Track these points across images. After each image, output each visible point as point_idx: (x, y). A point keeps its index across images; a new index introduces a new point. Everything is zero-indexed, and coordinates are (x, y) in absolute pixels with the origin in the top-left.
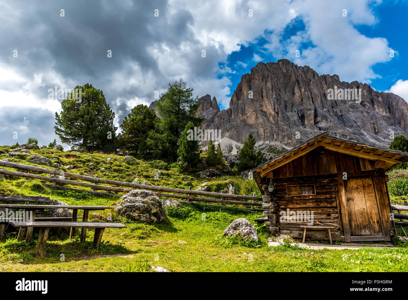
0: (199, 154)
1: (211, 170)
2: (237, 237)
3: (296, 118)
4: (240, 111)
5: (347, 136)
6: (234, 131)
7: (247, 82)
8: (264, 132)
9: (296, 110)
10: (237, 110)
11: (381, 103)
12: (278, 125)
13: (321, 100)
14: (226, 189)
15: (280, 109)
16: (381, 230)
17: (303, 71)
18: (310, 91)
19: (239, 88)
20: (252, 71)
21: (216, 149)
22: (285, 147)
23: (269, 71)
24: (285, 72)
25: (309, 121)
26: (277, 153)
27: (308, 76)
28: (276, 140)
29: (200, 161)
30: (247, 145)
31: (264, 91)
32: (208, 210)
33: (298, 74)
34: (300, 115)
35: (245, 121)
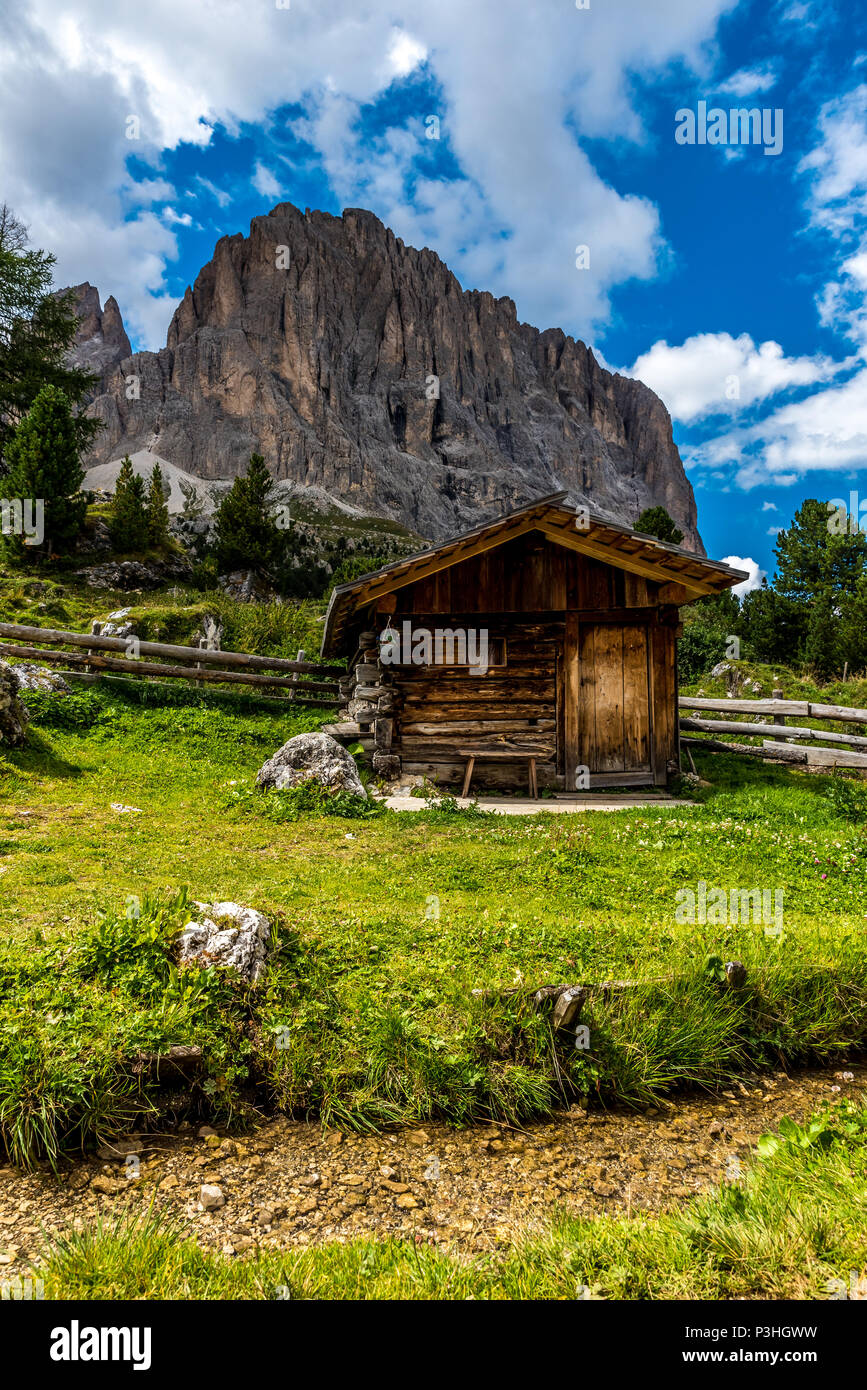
0: (85, 505)
1: (128, 566)
2: (308, 788)
3: (380, 415)
4: (203, 364)
5: (513, 489)
6: (176, 434)
7: (234, 265)
8: (280, 449)
9: (384, 390)
10: (195, 360)
11: (612, 405)
12: (324, 431)
13: (459, 371)
14: (196, 634)
15: (334, 379)
16: (647, 760)
17: (418, 266)
18: (431, 335)
19: (204, 281)
20: (254, 227)
21: (147, 494)
22: (340, 505)
23: (312, 241)
24: (363, 256)
25: (418, 430)
26: (314, 522)
27: (431, 285)
28: (314, 479)
29: (88, 530)
30: (244, 490)
31: (289, 308)
32: (157, 701)
33: (401, 271)
34: (393, 408)
35: (219, 404)
